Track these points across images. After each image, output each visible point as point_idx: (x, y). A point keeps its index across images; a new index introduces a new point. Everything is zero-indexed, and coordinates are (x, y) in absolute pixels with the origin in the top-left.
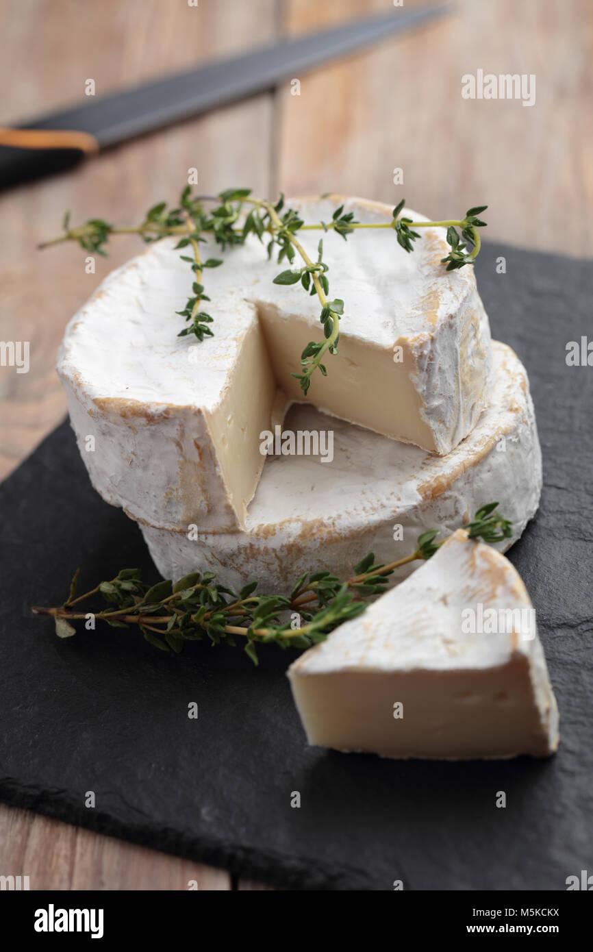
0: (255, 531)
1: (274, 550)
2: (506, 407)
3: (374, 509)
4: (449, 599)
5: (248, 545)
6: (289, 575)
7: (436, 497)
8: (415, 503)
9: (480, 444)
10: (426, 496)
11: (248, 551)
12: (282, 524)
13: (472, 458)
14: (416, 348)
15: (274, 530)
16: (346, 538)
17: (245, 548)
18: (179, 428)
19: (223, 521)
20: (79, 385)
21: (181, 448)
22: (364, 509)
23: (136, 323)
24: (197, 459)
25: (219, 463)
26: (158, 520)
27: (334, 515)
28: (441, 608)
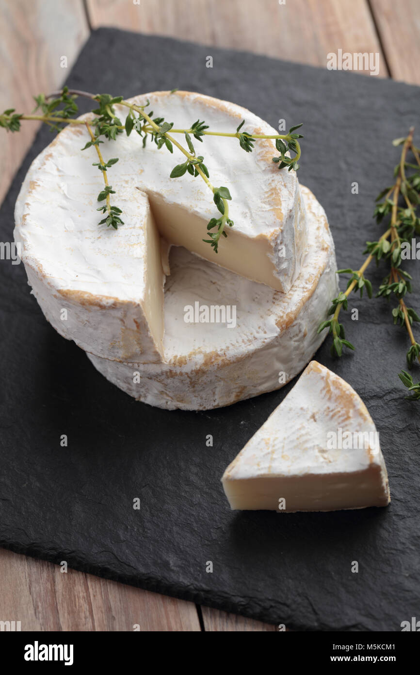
0: (173, 361)
1: (187, 374)
2: (319, 247)
3: (249, 341)
4: (317, 417)
5: (168, 371)
6: (196, 386)
7: (289, 328)
8: (276, 335)
9: (309, 282)
10: (282, 328)
11: (169, 374)
12: (190, 356)
13: (307, 294)
14: (273, 240)
15: (186, 361)
16: (234, 362)
17: (166, 372)
18: (123, 313)
19: (152, 358)
20: (44, 276)
21: (124, 323)
22: (243, 341)
23: (62, 208)
24: (135, 328)
25: (150, 329)
26: (103, 354)
27: (224, 347)
28: (313, 425)
